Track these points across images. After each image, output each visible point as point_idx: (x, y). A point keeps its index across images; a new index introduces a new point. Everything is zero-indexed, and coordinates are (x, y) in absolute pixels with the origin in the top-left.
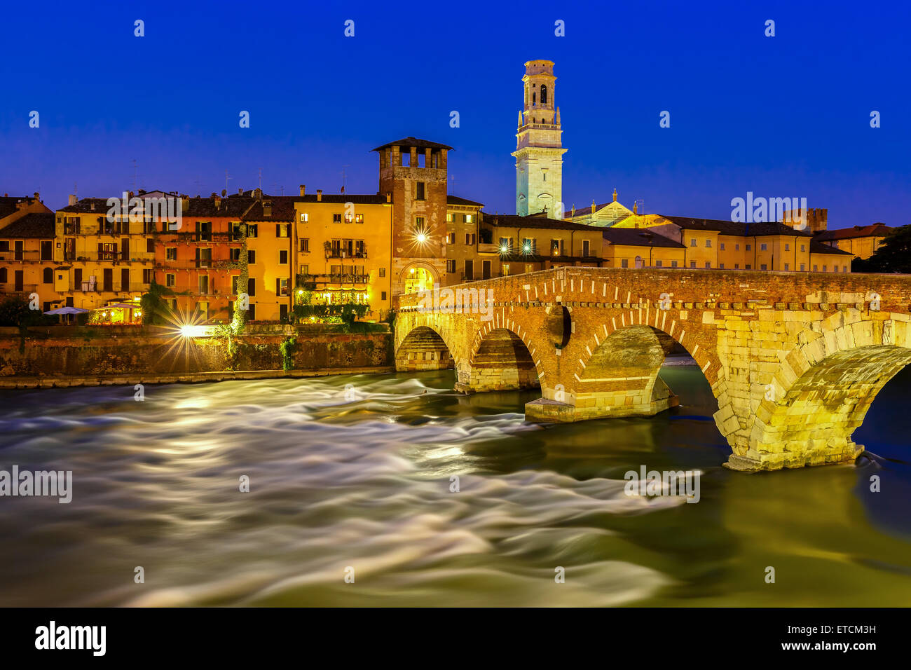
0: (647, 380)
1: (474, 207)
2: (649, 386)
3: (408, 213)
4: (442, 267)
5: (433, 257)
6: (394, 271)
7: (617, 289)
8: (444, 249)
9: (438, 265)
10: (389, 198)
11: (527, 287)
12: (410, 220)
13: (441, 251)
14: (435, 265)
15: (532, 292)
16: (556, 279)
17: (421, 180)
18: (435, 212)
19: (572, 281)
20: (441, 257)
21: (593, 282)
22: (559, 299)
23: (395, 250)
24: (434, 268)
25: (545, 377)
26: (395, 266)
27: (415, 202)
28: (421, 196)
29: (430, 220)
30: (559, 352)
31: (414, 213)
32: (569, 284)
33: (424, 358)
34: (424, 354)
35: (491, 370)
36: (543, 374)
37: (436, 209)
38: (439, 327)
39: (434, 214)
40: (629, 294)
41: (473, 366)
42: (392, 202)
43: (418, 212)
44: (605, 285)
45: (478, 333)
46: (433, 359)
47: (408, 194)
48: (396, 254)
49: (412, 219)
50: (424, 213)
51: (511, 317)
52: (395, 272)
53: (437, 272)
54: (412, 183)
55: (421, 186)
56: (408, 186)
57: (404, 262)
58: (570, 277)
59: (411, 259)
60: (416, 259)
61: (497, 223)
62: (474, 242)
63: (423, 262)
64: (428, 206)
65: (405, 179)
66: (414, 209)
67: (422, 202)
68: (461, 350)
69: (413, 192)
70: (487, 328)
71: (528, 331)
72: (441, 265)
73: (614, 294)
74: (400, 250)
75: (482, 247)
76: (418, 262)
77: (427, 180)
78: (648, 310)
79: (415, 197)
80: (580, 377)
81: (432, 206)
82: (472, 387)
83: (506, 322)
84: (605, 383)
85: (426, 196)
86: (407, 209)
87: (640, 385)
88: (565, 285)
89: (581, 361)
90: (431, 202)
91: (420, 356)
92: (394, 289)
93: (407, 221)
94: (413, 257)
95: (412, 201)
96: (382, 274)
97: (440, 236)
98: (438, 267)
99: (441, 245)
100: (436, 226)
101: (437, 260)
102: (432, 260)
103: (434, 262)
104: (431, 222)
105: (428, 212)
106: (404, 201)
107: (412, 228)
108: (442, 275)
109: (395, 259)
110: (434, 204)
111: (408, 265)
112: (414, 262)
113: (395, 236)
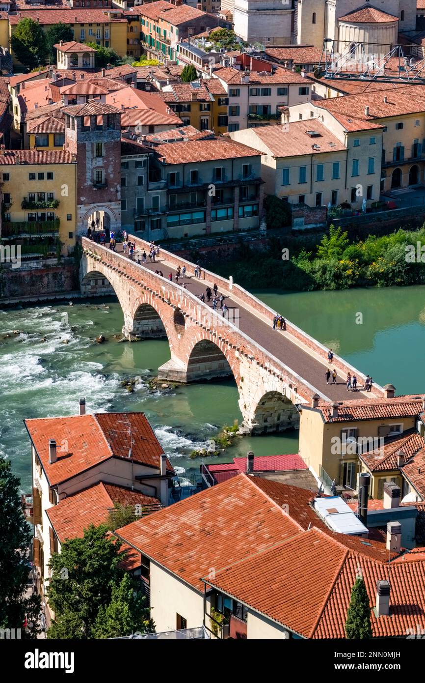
1: (144, 154)
3: (89, 169)
4: (118, 208)
5: (110, 201)
8: (119, 193)
9: (115, 207)
10: (73, 159)
11: (164, 288)
12: (90, 174)
13: (117, 195)
14: (112, 207)
15: (166, 293)
16: (178, 293)
17: (100, 141)
19: (185, 300)
20: (116, 200)
22: (179, 305)
23: (79, 199)
24: (111, 209)
25: (173, 348)
26: (79, 211)
27: (94, 159)
28: (99, 155)
29: (106, 172)
30: (179, 337)
31: (94, 168)
36: (172, 345)
37: (112, 163)
38: (112, 280)
39: (110, 166)
41: (133, 319)
42: (76, 162)
43: (97, 167)
45: (137, 300)
47: (88, 154)
48: (80, 203)
49: (93, 173)
50: (102, 167)
51: (154, 300)
52: (79, 216)
53: (113, 212)
54: (92, 145)
55: (99, 146)
56: (88, 148)
57: (86, 208)
58: (185, 297)
59: (92, 205)
60: (96, 204)
61: (165, 162)
62: (144, 183)
63: (102, 206)
64: (105, 161)
66: (94, 165)
67: (100, 159)
68: (126, 305)
69: (93, 152)
70: (142, 300)
71: (164, 315)
72: (117, 207)
74: (82, 199)
75: (152, 185)
76: (98, 206)
79: (95, 155)
80: (189, 356)
81: (108, 161)
83: (152, 302)
85: (104, 153)
86: (88, 165)
88: (182, 299)
89: (189, 348)
90: (107, 158)
92: (79, 230)
93: (89, 175)
94: (94, 203)
95: (92, 160)
96: (69, 218)
97: (116, 184)
98: (114, 209)
99: (117, 191)
100: (112, 176)
101: (113, 203)
102: (109, 203)
103: (111, 205)
104: (108, 175)
105: (106, 166)
106: (85, 159)
107: (92, 180)
108: (117, 215)
109: (79, 206)
110: (111, 159)
111: (89, 210)
112: (94, 207)
113: (79, 188)
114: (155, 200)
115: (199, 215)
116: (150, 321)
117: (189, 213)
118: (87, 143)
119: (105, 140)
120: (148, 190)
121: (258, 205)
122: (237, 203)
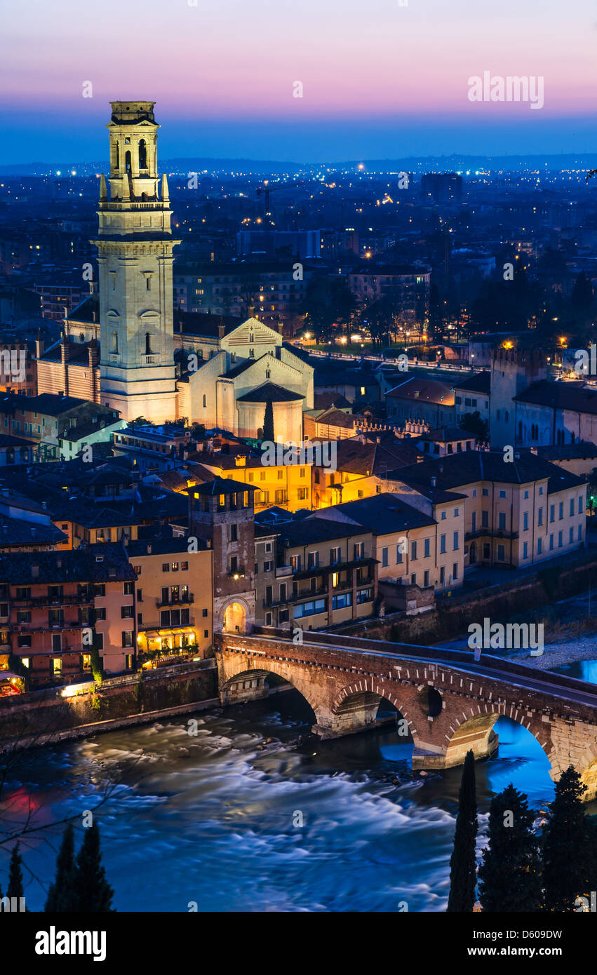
0: (486, 732)
2: (487, 736)
3: (225, 554)
4: (252, 599)
5: (245, 591)
6: (215, 610)
7: (481, 689)
8: (253, 582)
9: (249, 598)
10: (209, 544)
11: (399, 668)
12: (226, 564)
13: (251, 584)
14: (246, 598)
15: (403, 673)
16: (427, 669)
17: (235, 522)
18: (246, 549)
19: (443, 675)
20: (251, 590)
21: (462, 680)
22: (430, 683)
23: (215, 591)
24: (246, 601)
25: (418, 733)
26: (215, 606)
27: (230, 544)
28: (234, 538)
29: (241, 558)
30: (430, 719)
31: (229, 554)
32: (440, 677)
33: (244, 687)
34: (244, 683)
35: (347, 715)
36: (415, 731)
37: (246, 546)
38: (289, 675)
39: (245, 552)
40: (491, 694)
41: (335, 714)
42: (212, 548)
43: (232, 553)
44: (471, 684)
45: (342, 690)
46: (250, 687)
47: (225, 538)
48: (216, 595)
49: (228, 561)
50: (236, 552)
51: (380, 685)
53: (247, 604)
54: (228, 526)
55: (234, 527)
56: (224, 531)
57: (222, 600)
58: (442, 672)
59: (227, 596)
60: (231, 596)
61: (288, 545)
62: (272, 570)
63: (237, 597)
64: (240, 545)
65: (222, 524)
66: (229, 551)
67: (235, 543)
68: (319, 699)
69: (228, 536)
70: (354, 689)
71: (399, 699)
72: (251, 597)
73: (479, 691)
74: (219, 590)
75: (279, 572)
76: (233, 598)
77: (239, 521)
78: (505, 707)
79: (230, 539)
80: (450, 737)
81: (243, 545)
82: (334, 730)
83: (375, 688)
84: (463, 739)
85: (239, 537)
86: (224, 551)
87: (482, 736)
88: (437, 675)
89: (451, 727)
90: (242, 541)
91: (241, 686)
92: (215, 627)
93: (224, 562)
94: (229, 594)
95: (228, 544)
96: (205, 613)
97: (249, 571)
98: (248, 600)
99: (251, 579)
100: (246, 562)
101: (247, 593)
102: (244, 594)
103: (245, 596)
104: (242, 560)
105: (240, 551)
106: (221, 545)
107: (227, 569)
108: (251, 607)
109: (215, 599)
110: (245, 542)
111: (224, 603)
112: (230, 599)
113: (215, 578)
114: (283, 587)
115: (320, 604)
116: (350, 714)
117: (311, 601)
119: (240, 521)
120: (276, 577)
121: (373, 588)
122: (355, 587)
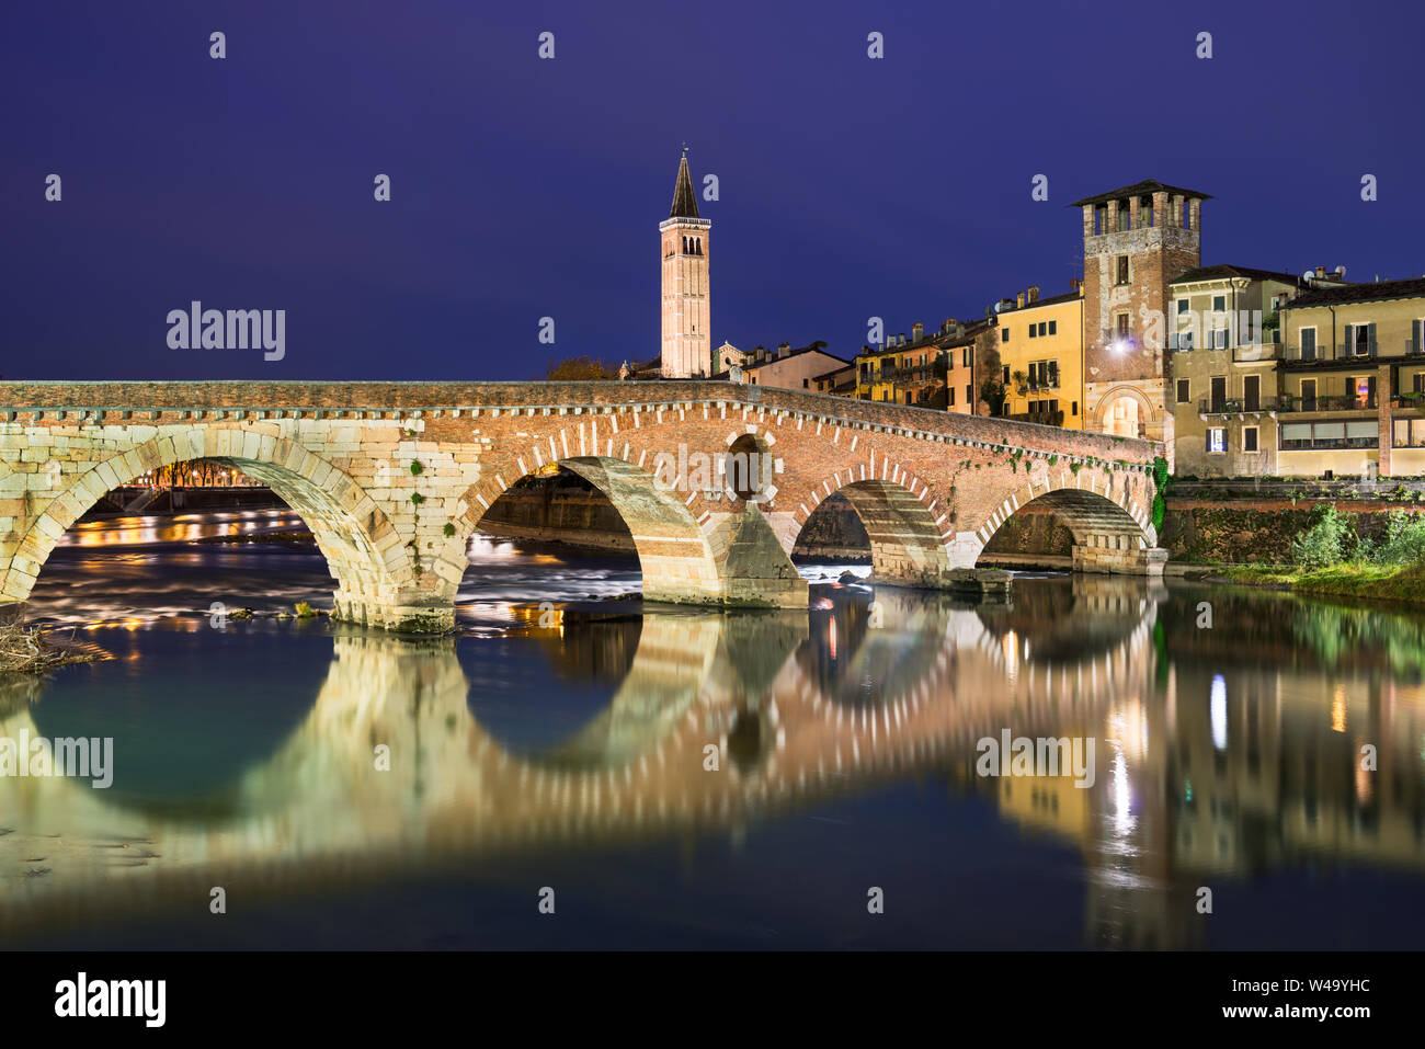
3: (1105, 310)
4: (1157, 394)
5: (1142, 377)
8: (1161, 360)
9: (1151, 390)
12: (1107, 321)
13: (1155, 366)
14: (1146, 391)
17: (1124, 252)
18: (1145, 299)
20: (1155, 376)
23: (1088, 372)
24: (1145, 395)
26: (1086, 396)
27: (1115, 290)
28: (1123, 279)
29: (1136, 314)
31: (1114, 309)
33: (1107, 547)
34: (1108, 538)
37: (1146, 296)
39: (1143, 304)
42: (1083, 298)
43: (1119, 306)
47: (1104, 280)
48: (1089, 378)
49: (1111, 318)
50: (1127, 306)
52: (1088, 405)
53: (1145, 398)
54: (1111, 259)
55: (1123, 261)
56: (1104, 266)
57: (1101, 390)
59: (1111, 383)
60: (1117, 383)
63: (1129, 387)
64: (1133, 294)
66: (1114, 302)
67: (1124, 289)
69: (1111, 274)
72: (1155, 390)
74: (1094, 371)
75: (1245, 352)
76: (1122, 387)
77: (1130, 250)
79: (1116, 283)
81: (1139, 293)
85: (1131, 277)
86: (1103, 303)
90: (1138, 286)
93: (1105, 322)
94: (1113, 380)
95: (1110, 290)
96: (1074, 409)
98: (1152, 394)
99: (1155, 357)
101: (1149, 382)
102: (1143, 381)
103: (1145, 387)
105: (1135, 303)
106: (1099, 292)
107: (1111, 333)
109: (1089, 385)
110: (1144, 288)
111: (1106, 394)
112: (1114, 389)
113: (1088, 349)
114: (1252, 382)
118: (1100, 256)
119: (1133, 251)
120: (1234, 361)
